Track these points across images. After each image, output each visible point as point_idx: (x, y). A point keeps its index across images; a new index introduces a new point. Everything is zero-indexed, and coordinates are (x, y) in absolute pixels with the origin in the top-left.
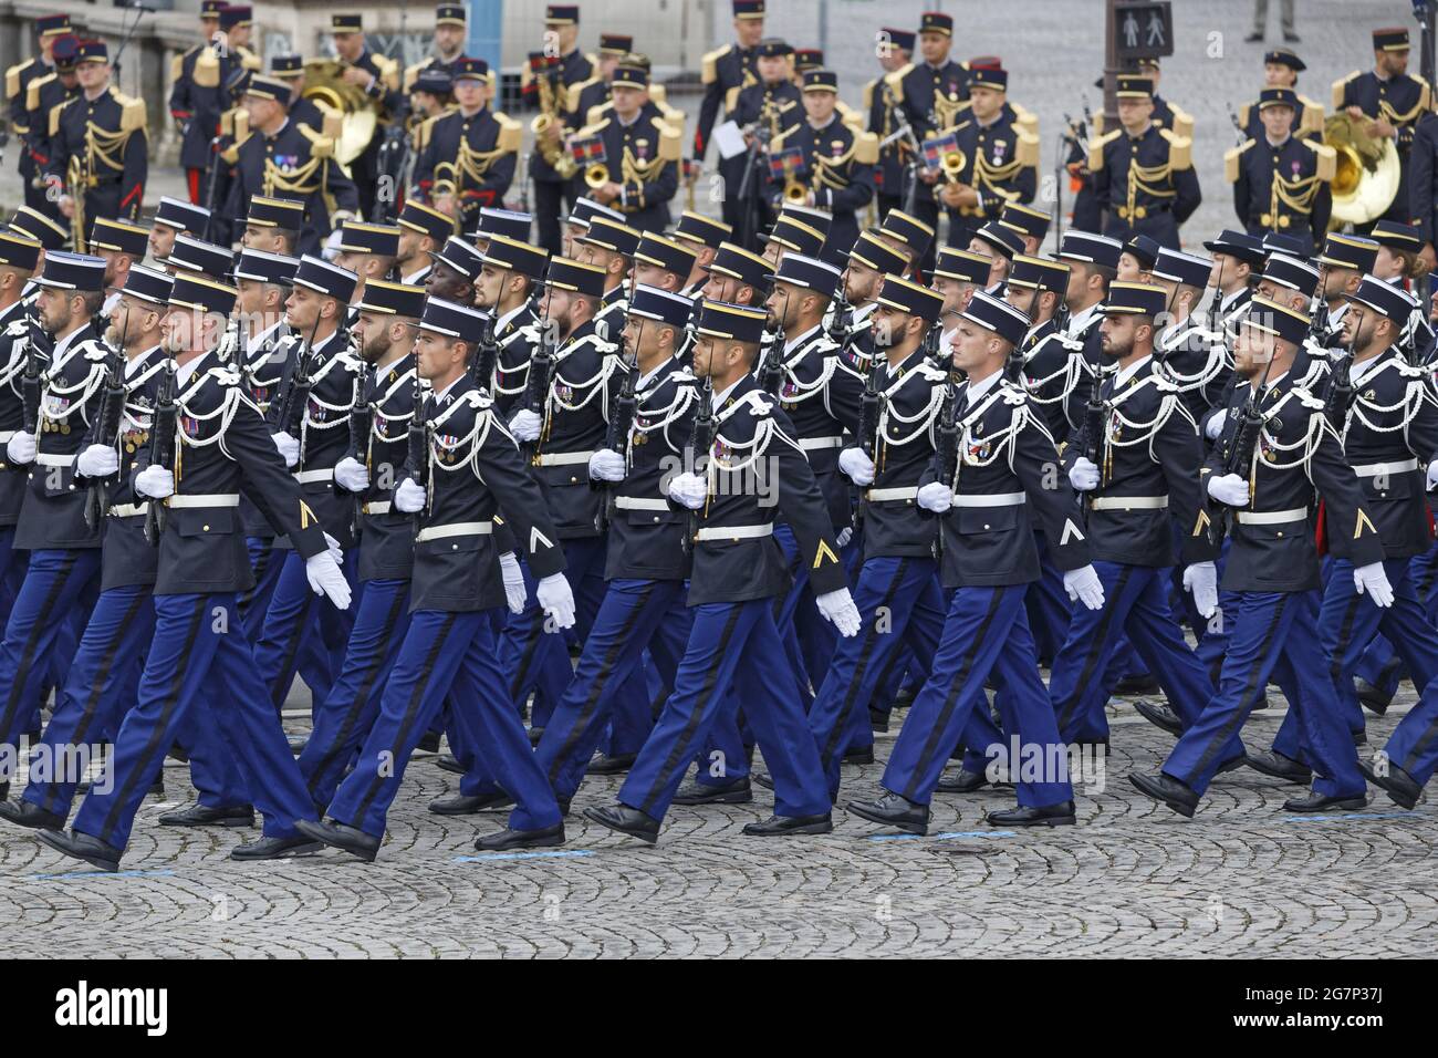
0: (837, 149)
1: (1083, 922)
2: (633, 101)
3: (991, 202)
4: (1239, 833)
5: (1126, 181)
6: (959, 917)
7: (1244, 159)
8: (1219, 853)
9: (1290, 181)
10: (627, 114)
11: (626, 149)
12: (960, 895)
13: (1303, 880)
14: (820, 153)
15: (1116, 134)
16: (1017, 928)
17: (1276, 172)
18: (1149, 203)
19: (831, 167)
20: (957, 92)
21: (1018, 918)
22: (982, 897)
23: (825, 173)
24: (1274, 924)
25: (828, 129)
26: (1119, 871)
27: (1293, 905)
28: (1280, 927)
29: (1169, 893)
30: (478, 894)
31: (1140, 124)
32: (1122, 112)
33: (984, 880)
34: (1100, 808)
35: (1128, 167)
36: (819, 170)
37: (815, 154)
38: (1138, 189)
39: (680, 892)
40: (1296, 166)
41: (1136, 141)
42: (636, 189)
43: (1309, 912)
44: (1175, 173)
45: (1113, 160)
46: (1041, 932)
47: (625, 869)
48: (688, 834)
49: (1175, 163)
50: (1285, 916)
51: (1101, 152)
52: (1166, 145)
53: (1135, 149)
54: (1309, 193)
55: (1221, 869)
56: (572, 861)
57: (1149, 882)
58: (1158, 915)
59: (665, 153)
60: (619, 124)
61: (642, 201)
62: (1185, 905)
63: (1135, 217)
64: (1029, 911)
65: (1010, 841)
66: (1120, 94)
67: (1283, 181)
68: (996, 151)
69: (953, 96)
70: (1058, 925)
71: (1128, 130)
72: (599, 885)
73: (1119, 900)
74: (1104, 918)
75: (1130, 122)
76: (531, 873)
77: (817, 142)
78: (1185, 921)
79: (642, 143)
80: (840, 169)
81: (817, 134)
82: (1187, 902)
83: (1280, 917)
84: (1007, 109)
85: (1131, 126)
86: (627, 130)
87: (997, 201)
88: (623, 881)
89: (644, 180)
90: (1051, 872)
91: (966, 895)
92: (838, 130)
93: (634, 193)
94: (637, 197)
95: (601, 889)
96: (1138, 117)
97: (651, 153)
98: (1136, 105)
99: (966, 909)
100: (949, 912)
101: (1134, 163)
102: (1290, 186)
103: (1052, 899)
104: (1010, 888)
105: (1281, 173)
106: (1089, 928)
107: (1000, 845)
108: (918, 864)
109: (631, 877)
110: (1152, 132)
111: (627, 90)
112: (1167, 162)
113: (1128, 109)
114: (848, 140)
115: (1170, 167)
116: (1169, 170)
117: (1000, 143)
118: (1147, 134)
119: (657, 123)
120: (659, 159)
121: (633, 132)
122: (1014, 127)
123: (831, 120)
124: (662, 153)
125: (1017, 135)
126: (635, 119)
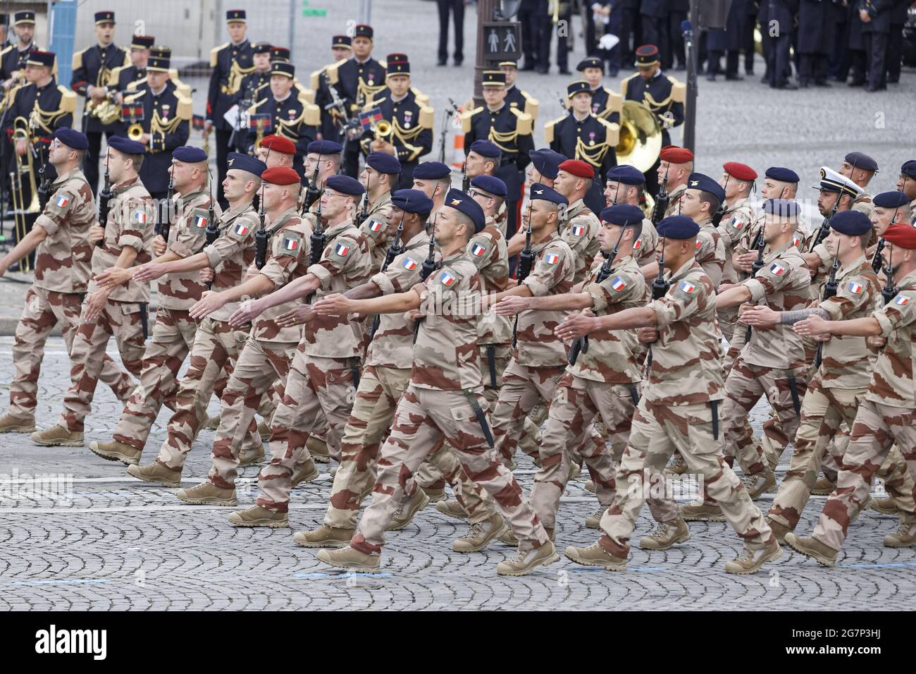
0: (292, 115)
2: (159, 80)
3: (403, 153)
4: (540, 579)
7: (557, 128)
8: (525, 591)
9: (588, 145)
10: (157, 88)
11: (155, 111)
14: (281, 117)
15: (481, 109)
17: (579, 138)
19: (288, 127)
20: (373, 80)
23: (283, 130)
25: (286, 101)
26: (460, 602)
31: (498, 103)
32: (487, 95)
33: (368, 605)
34: (449, 559)
35: (489, 132)
36: (279, 129)
37: (277, 118)
40: (592, 135)
41: (494, 114)
42: (161, 138)
44: (519, 136)
45: (478, 126)
47: (128, 592)
48: (172, 570)
49: (521, 130)
51: (470, 121)
52: (514, 118)
53: (493, 120)
54: (600, 153)
55: (526, 602)
56: (93, 586)
59: (181, 114)
60: (151, 94)
61: (163, 146)
65: (388, 580)
66: (484, 83)
67: (583, 145)
68: (406, 118)
69: (371, 83)
71: (489, 107)
72: (110, 602)
75: (493, 102)
76: (65, 594)
77: (279, 110)
79: (166, 107)
80: (294, 128)
81: (279, 105)
85: (493, 105)
86: (156, 98)
87: (407, 153)
88: (127, 600)
89: (166, 132)
90: (414, 601)
92: (293, 102)
93: (159, 141)
94: (161, 143)
95: (111, 605)
96: (495, 99)
97: (172, 114)
98: (498, 90)
101: (492, 129)
102: (588, 148)
105: (581, 139)
107: (382, 582)
108: (326, 594)
109: (132, 597)
110: (506, 109)
111: (156, 73)
112: (514, 129)
113: (491, 93)
114: (299, 108)
115: (516, 133)
116: (516, 135)
117: (408, 113)
118: (502, 110)
119: (176, 94)
120: (177, 118)
121: (160, 100)
122: (415, 103)
123: (289, 95)
124: (179, 114)
125: (419, 108)
126: (162, 90)
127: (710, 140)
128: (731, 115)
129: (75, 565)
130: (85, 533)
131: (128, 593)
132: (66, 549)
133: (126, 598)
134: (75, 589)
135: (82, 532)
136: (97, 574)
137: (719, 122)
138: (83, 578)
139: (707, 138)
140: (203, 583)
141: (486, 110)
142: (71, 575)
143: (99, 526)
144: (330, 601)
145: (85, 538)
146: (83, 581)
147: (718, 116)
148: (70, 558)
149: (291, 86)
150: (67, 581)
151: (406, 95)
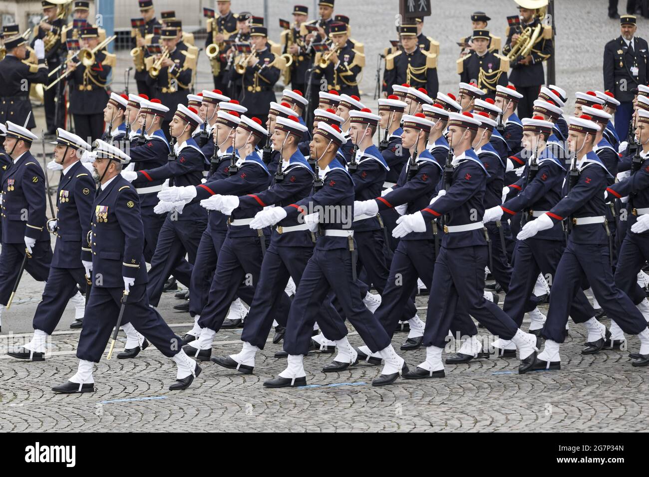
0: (267, 61)
1: (398, 424)
4: (471, 380)
5: (406, 74)
6: (340, 423)
7: (465, 63)
8: (461, 390)
9: (488, 72)
12: (340, 413)
13: (501, 402)
15: (400, 52)
16: (367, 428)
17: (481, 68)
18: (417, 85)
21: (368, 423)
22: (350, 413)
24: (488, 423)
26: (415, 399)
27: (497, 413)
28: (491, 424)
29: (438, 410)
30: (112, 418)
31: (412, 48)
32: (403, 42)
33: (351, 405)
35: (407, 67)
38: (411, 78)
39: (208, 415)
40: (490, 65)
41: (410, 55)
43: (504, 417)
44: (428, 69)
46: (379, 429)
48: (211, 387)
49: (428, 65)
50: (493, 419)
51: (393, 60)
52: (425, 57)
53: (410, 59)
54: (495, 78)
55: (462, 397)
56: (157, 401)
57: (429, 404)
58: (433, 420)
59: (188, 65)
62: (446, 415)
64: (372, 419)
65: (363, 387)
66: (403, 34)
67: (484, 72)
70: (386, 426)
71: (406, 50)
72: (169, 412)
73: (415, 413)
74: (408, 422)
75: (408, 47)
76: (137, 408)
78: (446, 423)
79: (177, 61)
81: (258, 55)
82: (447, 413)
83: (491, 420)
84: (349, 42)
85: (408, 49)
88: (181, 410)
90: (382, 401)
91: (343, 413)
92: (268, 53)
95: (171, 414)
96: (411, 44)
97: (181, 66)
98: (410, 39)
99: (343, 419)
100: (335, 421)
101: (409, 65)
102: (487, 74)
103: (383, 413)
104: (363, 409)
105: (483, 69)
106: (401, 427)
107: (358, 389)
108: (320, 399)
109: (185, 408)
110: (418, 51)
111: (169, 40)
112: (425, 65)
113: (406, 41)
114: (272, 58)
115: (426, 67)
116: (426, 68)
117: (347, 56)
118: (415, 52)
119: (184, 52)
120: (185, 68)
121: (173, 56)
122: (353, 50)
123: (265, 49)
124: (186, 65)
125: (354, 53)
126: (174, 51)
127: (563, 66)
128: (577, 47)
129: (143, 387)
130: (148, 364)
131: (182, 405)
132: (136, 376)
133: (181, 408)
134: (145, 404)
135: (146, 364)
136: (159, 392)
137: (568, 52)
138: (149, 396)
139: (562, 64)
140: (234, 396)
141: (404, 53)
142: (140, 394)
143: (157, 359)
144: (323, 403)
145: (148, 368)
146: (149, 398)
147: (568, 48)
148: (139, 383)
149: (265, 42)
150: (138, 399)
151: (346, 45)
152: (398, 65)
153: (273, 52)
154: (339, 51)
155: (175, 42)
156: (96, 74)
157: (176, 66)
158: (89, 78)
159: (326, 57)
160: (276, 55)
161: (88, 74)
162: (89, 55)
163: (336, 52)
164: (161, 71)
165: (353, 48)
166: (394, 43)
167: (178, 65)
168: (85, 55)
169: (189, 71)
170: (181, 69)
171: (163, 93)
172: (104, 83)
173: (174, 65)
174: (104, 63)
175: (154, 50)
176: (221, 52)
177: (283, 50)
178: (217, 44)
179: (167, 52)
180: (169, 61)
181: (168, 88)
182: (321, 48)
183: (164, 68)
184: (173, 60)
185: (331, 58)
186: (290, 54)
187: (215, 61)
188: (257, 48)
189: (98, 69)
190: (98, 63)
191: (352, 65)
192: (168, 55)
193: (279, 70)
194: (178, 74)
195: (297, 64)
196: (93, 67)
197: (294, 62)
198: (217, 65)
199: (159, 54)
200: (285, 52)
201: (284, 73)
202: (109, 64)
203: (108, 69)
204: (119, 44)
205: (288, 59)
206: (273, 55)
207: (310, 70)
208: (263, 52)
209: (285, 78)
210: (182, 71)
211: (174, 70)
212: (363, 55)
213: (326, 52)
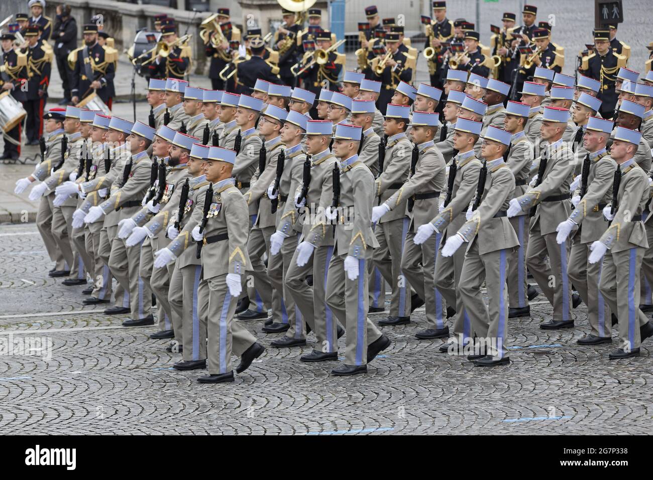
0: (478, 61)
1: (590, 382)
2: (395, 47)
5: (599, 73)
6: (539, 380)
12: (539, 371)
15: (594, 55)
16: (562, 384)
18: (609, 84)
21: (563, 380)
22: (548, 371)
26: (605, 360)
29: (626, 369)
31: (604, 51)
33: (549, 365)
35: (600, 68)
38: (605, 77)
39: (423, 372)
41: (603, 57)
46: (573, 386)
47: (400, 363)
48: (426, 348)
49: (620, 66)
51: (588, 62)
52: (616, 59)
53: (602, 61)
55: (646, 358)
57: (617, 364)
58: (621, 378)
62: (633, 374)
63: (603, 89)
64: (568, 377)
65: (559, 348)
66: (597, 38)
68: (547, 61)
69: (533, 39)
70: (579, 383)
71: (599, 53)
72: (389, 369)
73: (605, 372)
74: (599, 380)
75: (601, 50)
78: (633, 381)
79: (400, 62)
81: (470, 56)
84: (551, 46)
85: (601, 52)
88: (399, 368)
90: (576, 361)
91: (541, 371)
92: (478, 54)
96: (605, 47)
97: (402, 66)
98: (603, 43)
99: (541, 377)
100: (534, 378)
101: (602, 66)
103: (577, 372)
104: (560, 368)
106: (592, 384)
107: (555, 350)
108: (522, 358)
109: (403, 366)
110: (610, 54)
111: (392, 43)
112: (616, 66)
113: (599, 44)
114: (482, 58)
116: (617, 69)
117: (549, 58)
118: (607, 55)
119: (405, 54)
120: (406, 68)
121: (396, 58)
122: (554, 52)
123: (476, 51)
124: (407, 65)
125: (555, 55)
126: (396, 52)
144: (524, 363)
149: (476, 45)
151: (548, 48)
152: (592, 66)
153: (483, 53)
154: (541, 54)
155: (397, 45)
156: (329, 72)
157: (398, 66)
158: (323, 76)
159: (530, 59)
160: (486, 56)
161: (322, 72)
162: (323, 55)
163: (539, 54)
164: (385, 70)
165: (555, 50)
166: (589, 47)
167: (400, 65)
168: (319, 54)
169: (410, 70)
170: (403, 69)
171: (387, 90)
172: (336, 79)
173: (397, 65)
174: (336, 62)
175: (379, 51)
176: (437, 54)
177: (492, 51)
178: (433, 47)
179: (390, 53)
180: (392, 62)
181: (391, 85)
182: (526, 51)
183: (388, 68)
184: (396, 60)
185: (534, 60)
186: (499, 55)
187: (432, 62)
188: (470, 50)
189: (331, 67)
190: (331, 62)
191: (553, 66)
192: (391, 56)
193: (488, 69)
194: (400, 73)
195: (505, 65)
196: (326, 66)
197: (502, 62)
198: (433, 65)
199: (383, 55)
200: (494, 53)
201: (493, 71)
202: (340, 63)
203: (339, 68)
204: (349, 46)
205: (496, 60)
206: (483, 56)
207: (515, 70)
208: (475, 54)
209: (494, 76)
210: (404, 70)
211: (397, 69)
212: (563, 56)
213: (530, 54)
